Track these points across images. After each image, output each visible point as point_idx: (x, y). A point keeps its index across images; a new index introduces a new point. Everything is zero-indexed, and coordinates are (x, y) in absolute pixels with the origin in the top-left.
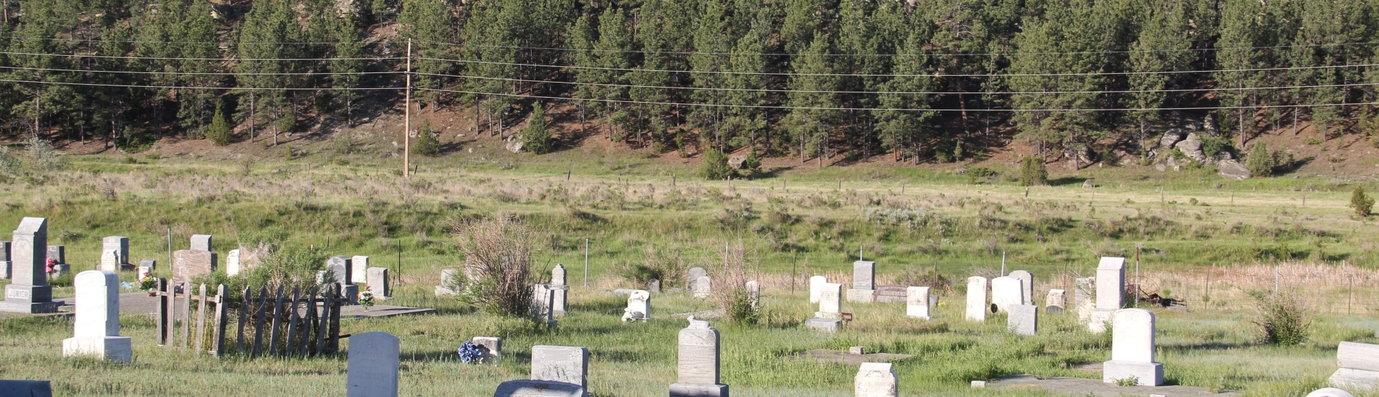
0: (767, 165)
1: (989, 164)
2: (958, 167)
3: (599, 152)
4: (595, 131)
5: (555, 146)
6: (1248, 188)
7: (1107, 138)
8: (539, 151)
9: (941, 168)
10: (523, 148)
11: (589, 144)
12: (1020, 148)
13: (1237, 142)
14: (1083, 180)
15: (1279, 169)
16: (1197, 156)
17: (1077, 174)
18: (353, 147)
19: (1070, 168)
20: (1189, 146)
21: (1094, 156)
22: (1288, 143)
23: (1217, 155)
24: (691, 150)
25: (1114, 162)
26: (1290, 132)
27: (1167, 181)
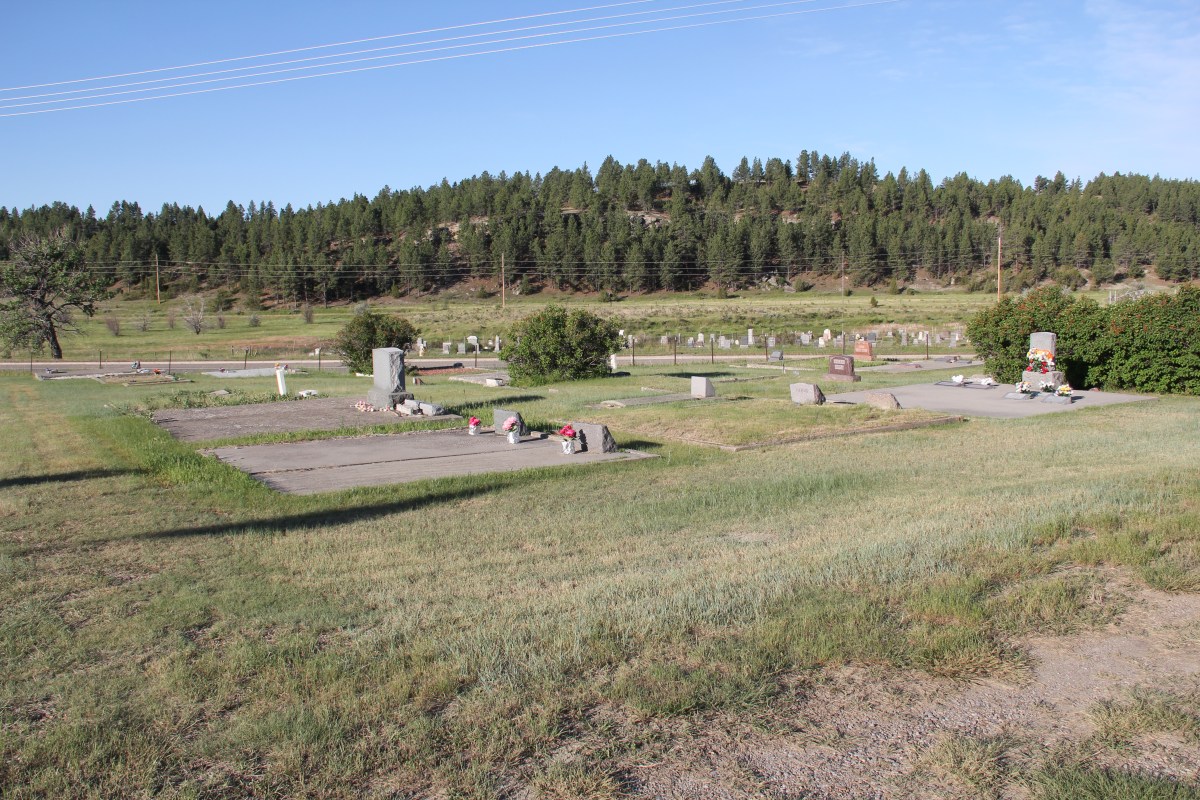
0: (620, 295)
1: (702, 290)
2: (690, 293)
3: (549, 293)
4: (546, 286)
5: (533, 292)
6: (796, 296)
7: (744, 279)
8: (527, 294)
9: (685, 293)
10: (520, 293)
11: (544, 290)
12: (710, 287)
13: (788, 279)
14: (738, 296)
15: (806, 288)
16: (775, 284)
17: (734, 294)
18: (452, 297)
19: (731, 291)
20: (772, 280)
21: (739, 287)
22: (806, 277)
23: (783, 284)
24: (586, 291)
25: (746, 289)
26: (804, 275)
27: (767, 295)
